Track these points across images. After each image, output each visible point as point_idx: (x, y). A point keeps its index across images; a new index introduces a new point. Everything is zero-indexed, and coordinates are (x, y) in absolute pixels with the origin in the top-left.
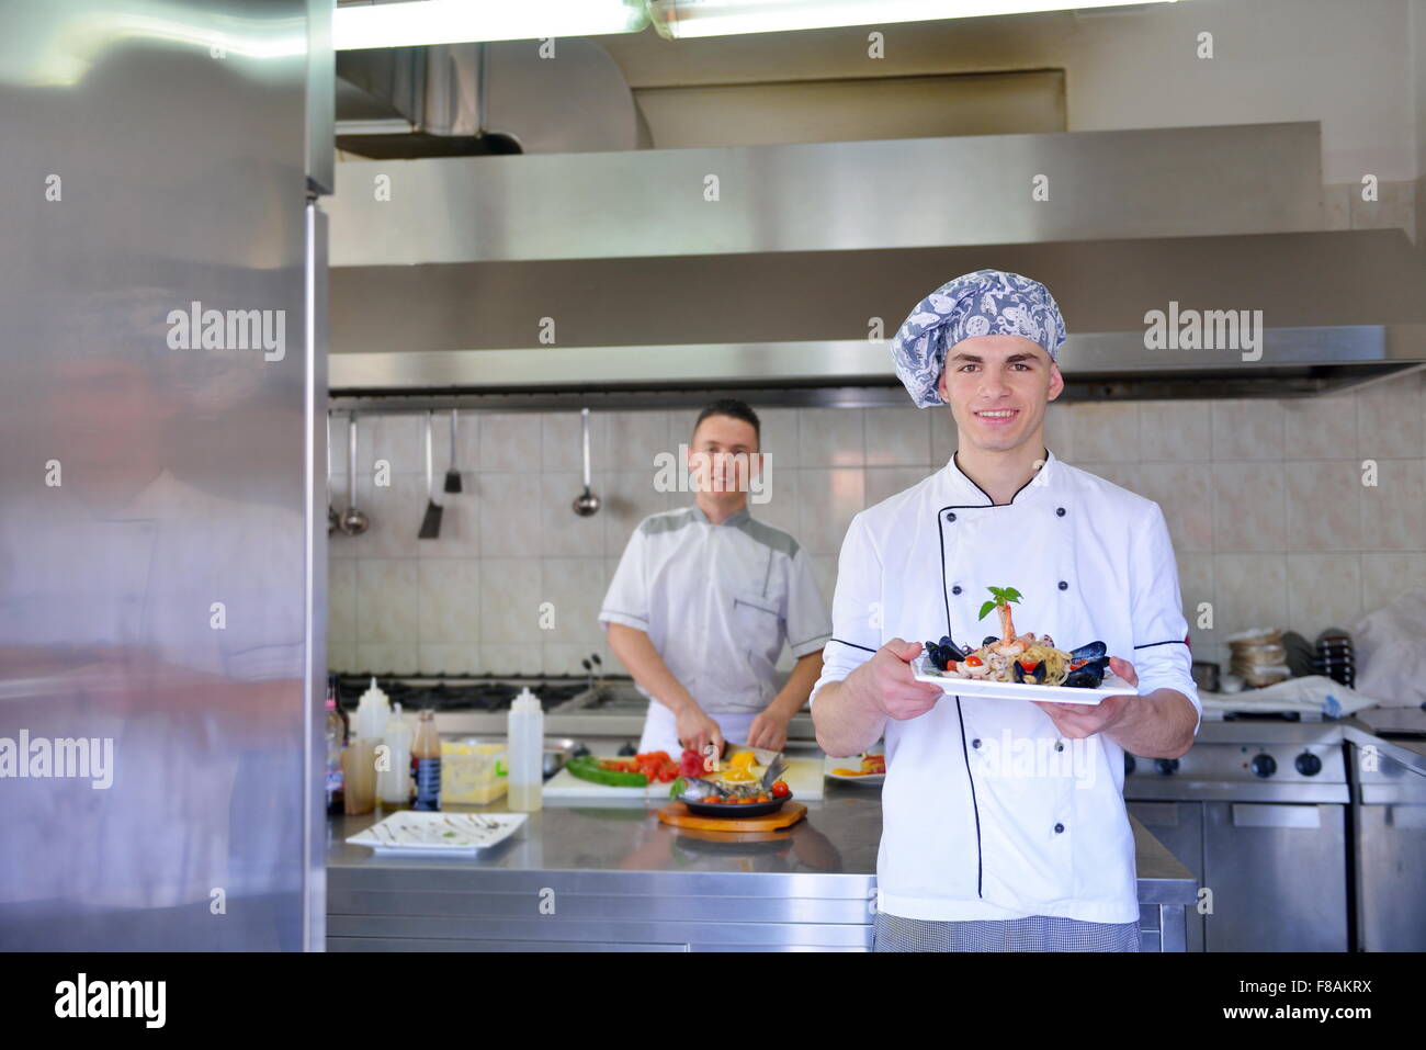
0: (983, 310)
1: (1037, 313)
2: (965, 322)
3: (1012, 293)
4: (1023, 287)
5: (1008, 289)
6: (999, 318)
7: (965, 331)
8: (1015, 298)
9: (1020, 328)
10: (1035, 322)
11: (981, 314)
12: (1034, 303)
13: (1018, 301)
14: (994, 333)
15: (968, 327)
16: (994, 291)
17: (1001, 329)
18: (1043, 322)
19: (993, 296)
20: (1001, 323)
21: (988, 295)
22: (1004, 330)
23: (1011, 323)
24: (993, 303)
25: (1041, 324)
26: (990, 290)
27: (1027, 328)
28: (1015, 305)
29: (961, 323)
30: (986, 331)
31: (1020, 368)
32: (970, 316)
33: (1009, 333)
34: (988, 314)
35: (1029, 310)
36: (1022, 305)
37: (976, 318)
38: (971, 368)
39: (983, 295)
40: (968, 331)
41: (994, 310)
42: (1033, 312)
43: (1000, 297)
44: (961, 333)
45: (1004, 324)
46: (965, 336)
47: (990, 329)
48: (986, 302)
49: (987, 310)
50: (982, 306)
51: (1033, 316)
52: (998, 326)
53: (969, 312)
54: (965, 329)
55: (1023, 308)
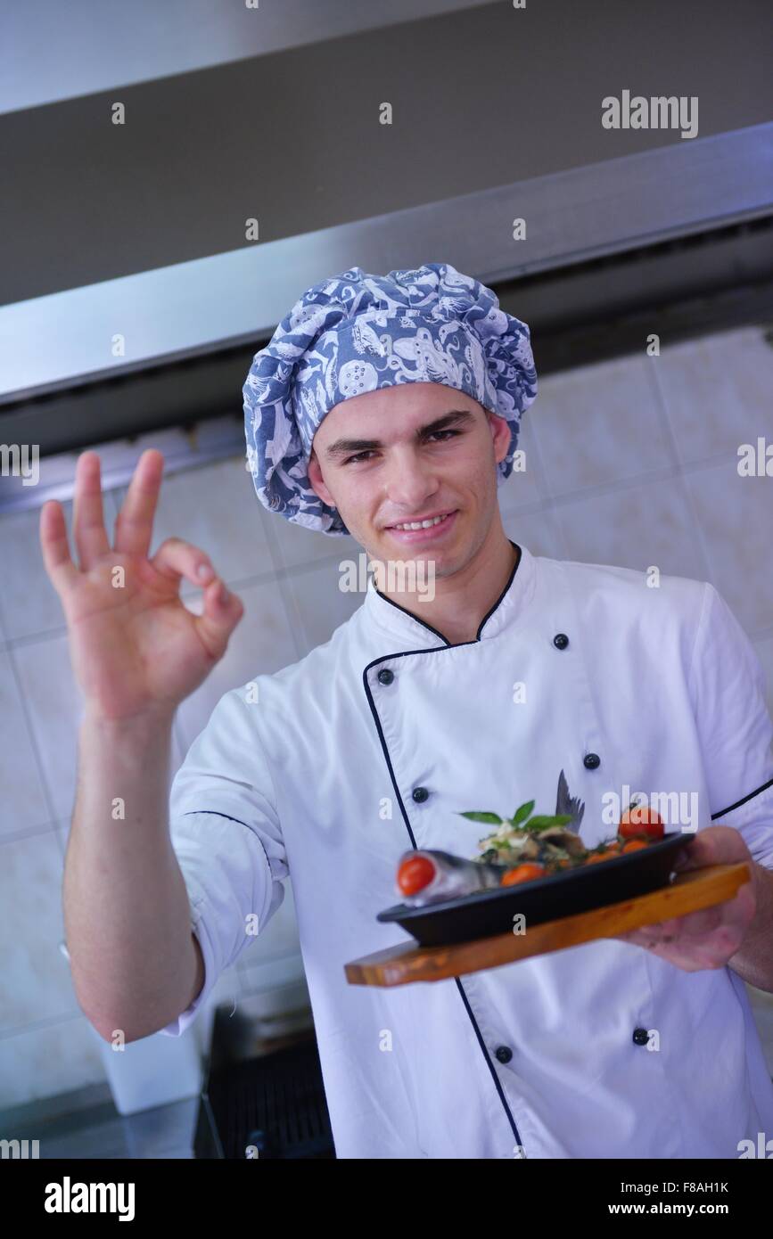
0: (361, 351)
1: (450, 338)
2: (335, 375)
3: (401, 312)
4: (416, 299)
5: (393, 304)
6: (390, 359)
7: (337, 392)
8: (407, 322)
9: (428, 370)
10: (449, 356)
11: (357, 357)
12: (441, 323)
13: (413, 325)
14: (388, 388)
15: (342, 381)
16: (371, 314)
17: (397, 378)
18: (461, 352)
19: (372, 324)
20: (394, 368)
21: (361, 320)
22: (403, 378)
23: (411, 365)
24: (373, 335)
25: (459, 357)
26: (362, 307)
27: (440, 369)
28: (411, 333)
29: (328, 379)
30: (372, 386)
31: (442, 436)
32: (340, 362)
34: (370, 356)
35: (435, 336)
36: (422, 332)
37: (352, 365)
38: (362, 457)
39: (352, 322)
40: (343, 392)
42: (443, 339)
43: (383, 323)
44: (332, 394)
45: (400, 369)
46: (340, 398)
47: (380, 380)
48: (362, 336)
49: (367, 349)
50: (356, 343)
51: (444, 346)
52: (391, 374)
53: (335, 356)
54: (338, 388)
55: (425, 336)
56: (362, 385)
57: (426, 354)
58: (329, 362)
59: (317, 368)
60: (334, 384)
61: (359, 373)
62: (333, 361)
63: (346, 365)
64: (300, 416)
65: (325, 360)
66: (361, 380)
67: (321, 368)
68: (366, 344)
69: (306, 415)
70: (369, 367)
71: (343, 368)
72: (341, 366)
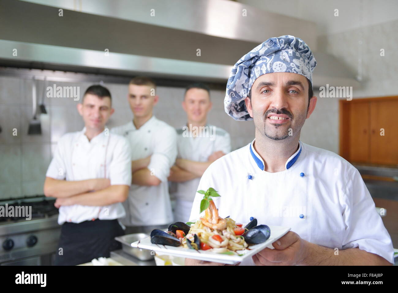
0: (282, 59)
2: (272, 64)
6: (292, 64)
7: (272, 69)
8: (298, 54)
9: (302, 70)
10: (307, 69)
11: (280, 60)
14: (289, 72)
15: (274, 67)
17: (293, 69)
19: (287, 52)
20: (292, 66)
22: (295, 70)
23: (298, 67)
24: (287, 55)
25: (309, 70)
27: (305, 71)
28: (298, 58)
29: (268, 65)
30: (284, 70)
33: (297, 73)
34: (284, 61)
35: (304, 61)
37: (278, 62)
40: (274, 69)
41: (288, 59)
42: (306, 63)
44: (269, 69)
45: (294, 67)
46: (272, 72)
47: (287, 69)
48: (283, 55)
49: (284, 59)
50: (281, 57)
51: (306, 65)
52: (291, 68)
53: (273, 58)
54: (272, 68)
55: (302, 60)
56: (281, 69)
57: (302, 66)
58: (270, 60)
59: (265, 61)
60: (270, 66)
61: (280, 65)
62: (271, 60)
63: (276, 62)
64: (252, 75)
65: (268, 59)
66: (281, 68)
67: (266, 61)
68: (284, 58)
69: (255, 75)
70: (284, 65)
71: (275, 63)
72: (274, 62)
